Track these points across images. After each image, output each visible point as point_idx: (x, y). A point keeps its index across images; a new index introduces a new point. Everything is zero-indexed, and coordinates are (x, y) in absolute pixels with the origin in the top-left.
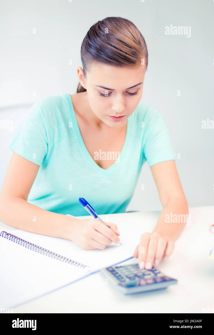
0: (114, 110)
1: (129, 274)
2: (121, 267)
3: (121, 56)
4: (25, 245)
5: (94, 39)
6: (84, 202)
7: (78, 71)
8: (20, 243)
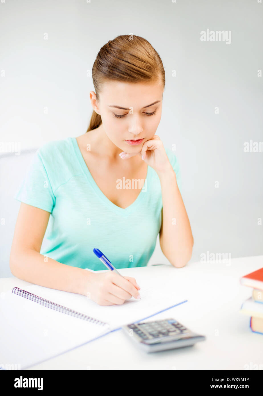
0: (131, 133)
1: (153, 331)
2: (144, 324)
3: (135, 71)
4: (39, 302)
5: (105, 57)
6: (99, 254)
7: (91, 96)
8: (34, 300)
